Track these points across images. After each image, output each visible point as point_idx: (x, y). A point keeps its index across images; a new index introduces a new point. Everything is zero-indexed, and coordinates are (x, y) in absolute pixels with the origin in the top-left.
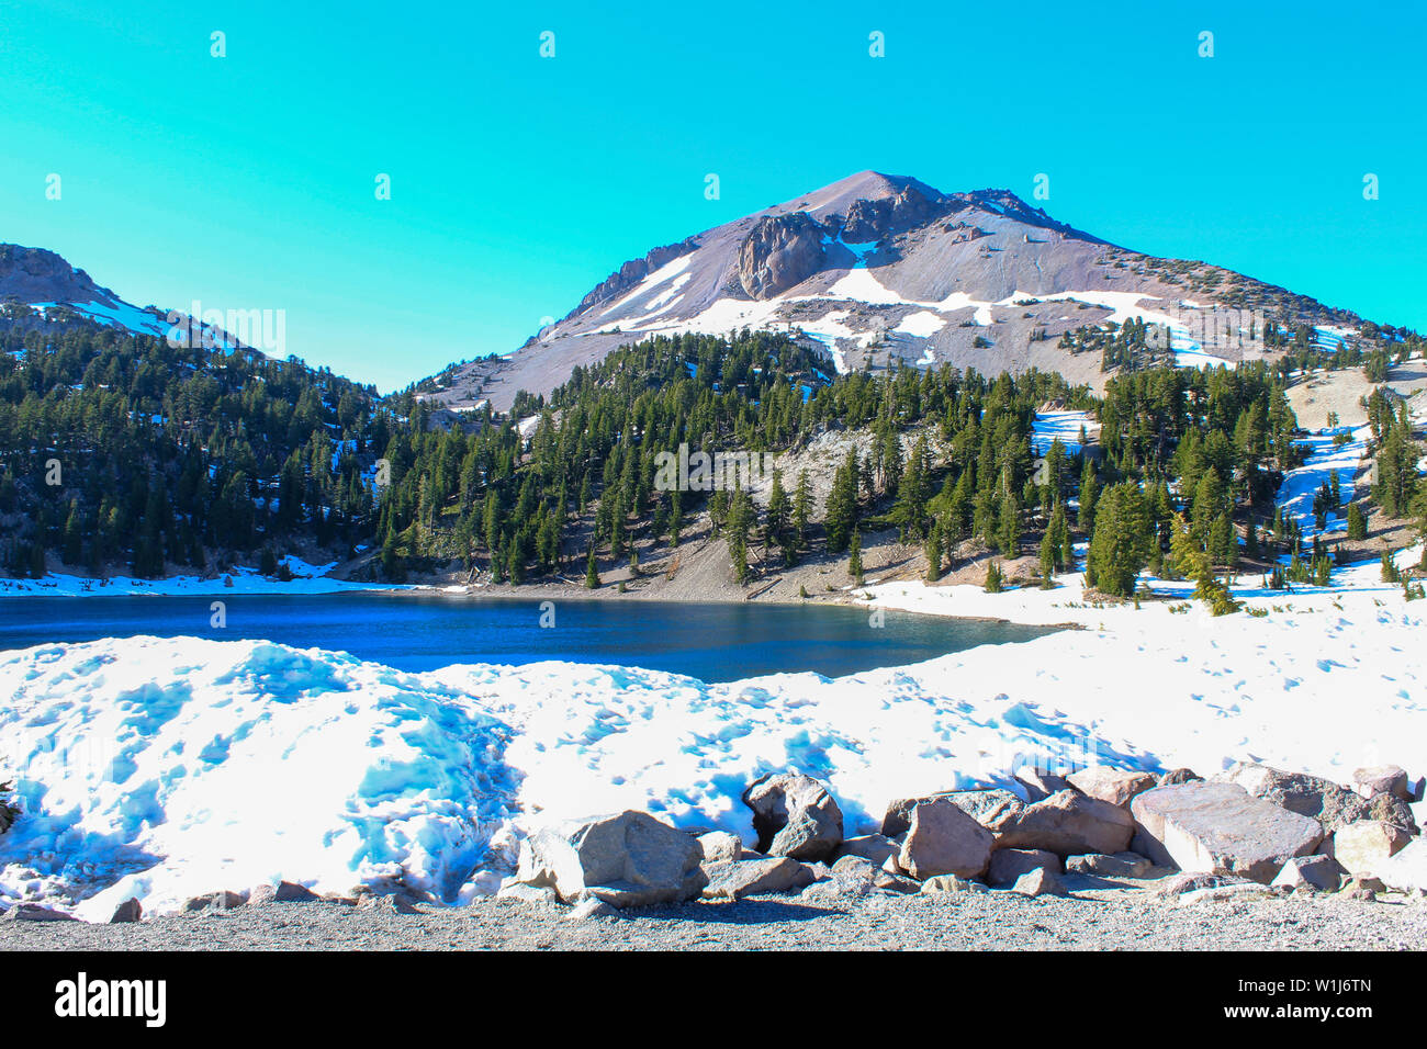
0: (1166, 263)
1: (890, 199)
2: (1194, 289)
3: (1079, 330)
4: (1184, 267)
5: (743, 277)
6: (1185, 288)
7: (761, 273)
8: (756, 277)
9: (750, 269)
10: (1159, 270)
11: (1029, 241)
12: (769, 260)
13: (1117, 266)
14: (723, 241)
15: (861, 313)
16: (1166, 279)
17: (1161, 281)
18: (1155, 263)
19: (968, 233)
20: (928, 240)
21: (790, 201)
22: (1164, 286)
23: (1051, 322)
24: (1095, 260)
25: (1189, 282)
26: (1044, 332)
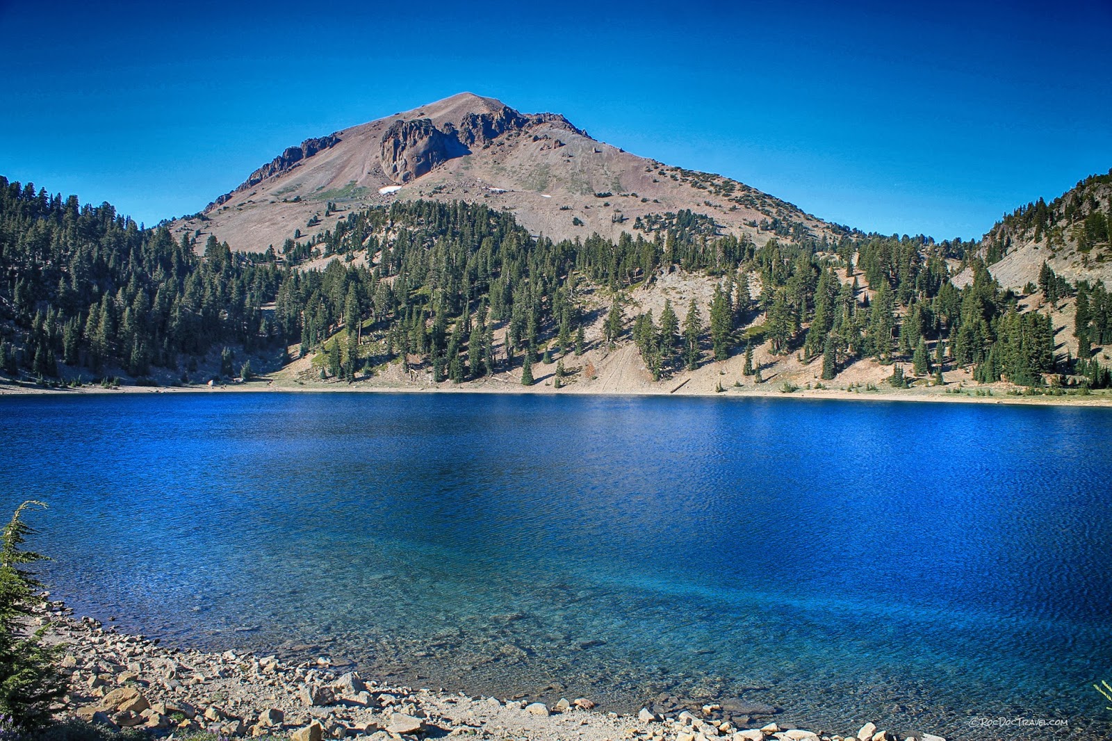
0: (694, 174)
1: (490, 115)
2: (717, 193)
3: (646, 217)
4: (706, 177)
5: (384, 165)
6: (710, 192)
7: (400, 163)
8: (395, 166)
9: (391, 159)
10: (690, 178)
11: (596, 152)
12: (405, 153)
13: (660, 173)
14: (362, 137)
15: (486, 196)
16: (694, 185)
17: (692, 186)
18: (686, 174)
19: (552, 143)
20: (521, 146)
21: (411, 111)
22: (695, 190)
23: (625, 210)
24: (645, 169)
25: (712, 188)
26: (622, 216)
